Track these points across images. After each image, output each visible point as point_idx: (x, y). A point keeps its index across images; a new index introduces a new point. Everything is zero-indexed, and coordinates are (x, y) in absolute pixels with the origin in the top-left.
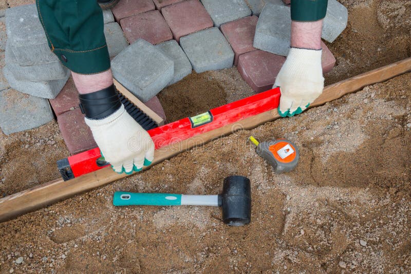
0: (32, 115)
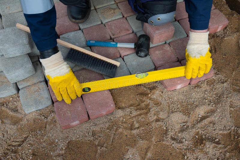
0: (40, 102)
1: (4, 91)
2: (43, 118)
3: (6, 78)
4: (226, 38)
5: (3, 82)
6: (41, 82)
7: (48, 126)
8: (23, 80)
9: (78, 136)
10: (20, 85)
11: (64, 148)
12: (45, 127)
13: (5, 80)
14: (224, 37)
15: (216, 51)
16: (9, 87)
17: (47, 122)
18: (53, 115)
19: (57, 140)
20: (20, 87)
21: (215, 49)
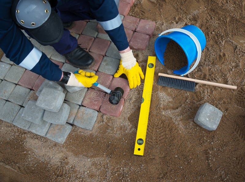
1: (66, 132)
2: (101, 123)
3: (58, 125)
4: (142, 2)
5: (59, 129)
6: (79, 108)
7: (109, 124)
8: (69, 117)
9: (129, 112)
10: (70, 121)
11: (129, 124)
12: (109, 126)
13: (59, 127)
14: (140, 2)
15: (144, 12)
16: (66, 128)
17: (106, 123)
18: (105, 117)
19: (122, 125)
20: (71, 122)
21: (143, 11)
